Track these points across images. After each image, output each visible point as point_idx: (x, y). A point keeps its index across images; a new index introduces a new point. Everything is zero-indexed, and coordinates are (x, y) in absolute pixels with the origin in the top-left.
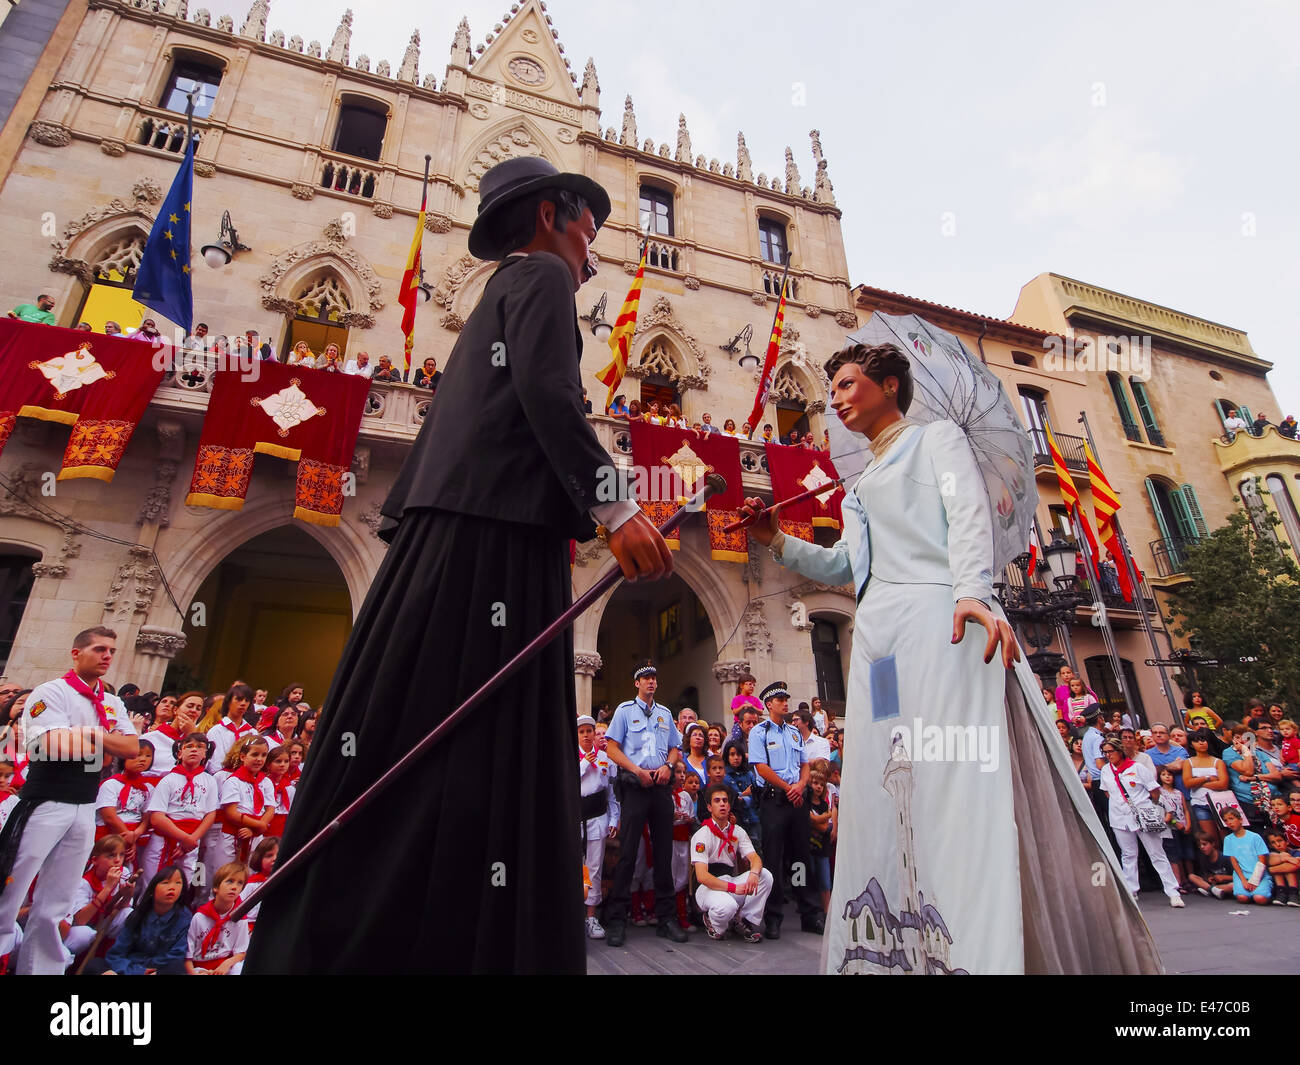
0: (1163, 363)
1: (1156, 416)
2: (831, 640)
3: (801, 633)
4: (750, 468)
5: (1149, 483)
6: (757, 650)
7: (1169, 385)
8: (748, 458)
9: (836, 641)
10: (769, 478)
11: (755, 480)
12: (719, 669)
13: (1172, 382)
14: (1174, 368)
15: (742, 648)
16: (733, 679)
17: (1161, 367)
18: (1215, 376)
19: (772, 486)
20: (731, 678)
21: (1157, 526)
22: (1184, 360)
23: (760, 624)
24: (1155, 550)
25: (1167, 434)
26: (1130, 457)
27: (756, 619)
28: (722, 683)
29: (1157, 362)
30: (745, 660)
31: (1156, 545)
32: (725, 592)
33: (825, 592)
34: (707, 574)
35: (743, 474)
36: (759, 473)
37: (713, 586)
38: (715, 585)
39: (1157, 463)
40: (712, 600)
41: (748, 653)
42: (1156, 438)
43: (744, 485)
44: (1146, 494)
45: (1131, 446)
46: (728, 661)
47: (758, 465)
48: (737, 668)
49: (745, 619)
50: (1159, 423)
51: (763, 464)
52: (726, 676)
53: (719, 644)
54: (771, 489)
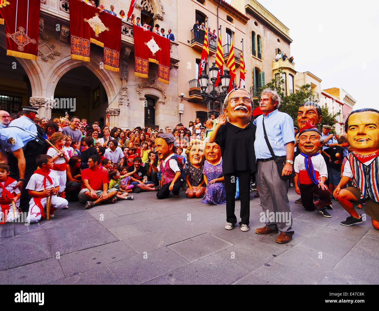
0: (267, 33)
1: (261, 49)
2: (152, 105)
3: (140, 101)
4: (126, 34)
5: (254, 69)
6: (123, 105)
7: (267, 40)
8: (126, 29)
9: (154, 105)
10: (133, 39)
11: (127, 39)
12: (108, 110)
13: (268, 39)
14: (269, 35)
15: (118, 104)
16: (113, 114)
17: (266, 34)
18: (278, 40)
19: (134, 42)
20: (112, 114)
21: (253, 83)
22: (272, 33)
23: (125, 96)
24: (251, 89)
25: (263, 56)
26: (252, 60)
27: (124, 93)
28: (110, 116)
29: (266, 32)
30: (119, 108)
31: (252, 88)
32: (113, 82)
33: (151, 88)
34: (106, 74)
35: (122, 35)
36: (129, 36)
37: (108, 79)
38: (109, 79)
39: (258, 64)
40: (107, 85)
41: (120, 105)
42: (260, 56)
43: (122, 39)
44: (253, 73)
45: (253, 57)
46: (112, 108)
47: (130, 33)
48: (115, 110)
49: (120, 93)
50: (261, 51)
51: (131, 33)
52: (111, 113)
53: (109, 101)
54: (133, 43)
